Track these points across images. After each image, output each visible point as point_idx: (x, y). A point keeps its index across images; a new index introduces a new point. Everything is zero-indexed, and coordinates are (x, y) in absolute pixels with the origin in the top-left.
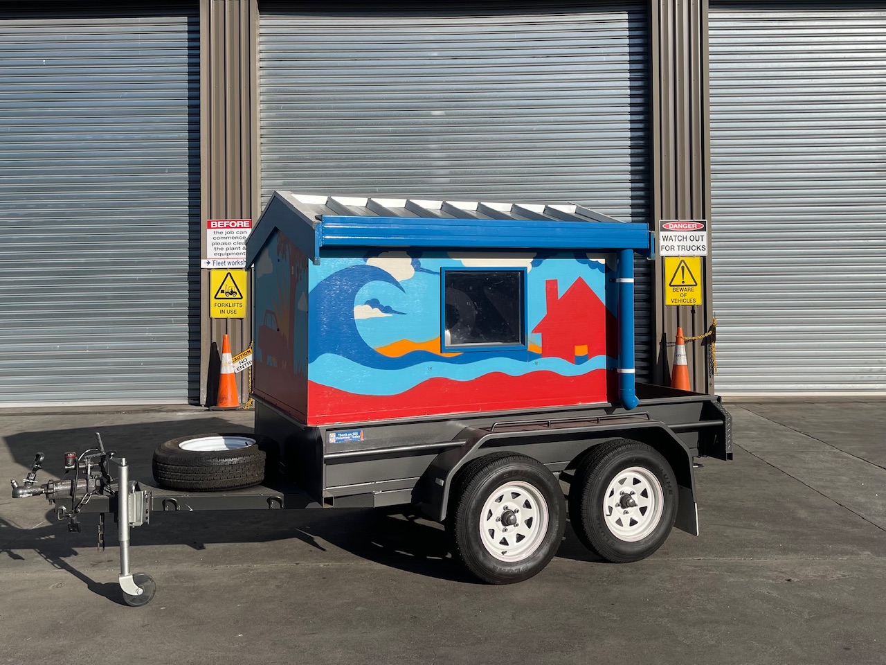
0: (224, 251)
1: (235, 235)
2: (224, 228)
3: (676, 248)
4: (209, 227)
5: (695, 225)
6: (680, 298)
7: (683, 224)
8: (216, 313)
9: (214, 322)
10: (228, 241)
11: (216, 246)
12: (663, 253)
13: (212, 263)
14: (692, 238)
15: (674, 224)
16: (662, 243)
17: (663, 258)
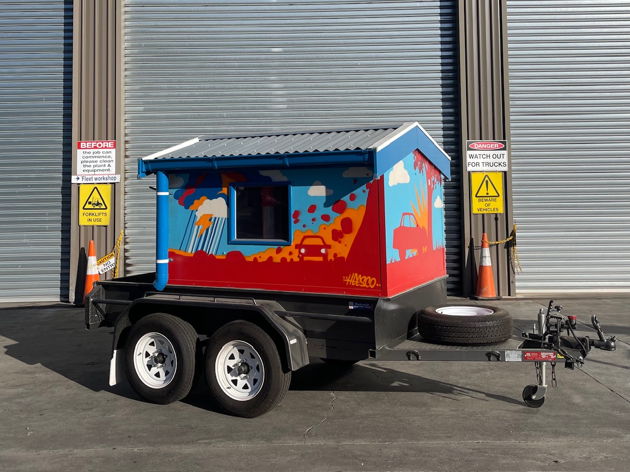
0: (91, 168)
1: (101, 155)
3: (481, 164)
4: (79, 147)
5: (496, 146)
6: (485, 208)
7: (487, 144)
8: (84, 221)
9: (82, 230)
10: (95, 159)
11: (85, 164)
12: (470, 168)
13: (81, 178)
15: (479, 144)
16: (469, 160)
17: (469, 173)
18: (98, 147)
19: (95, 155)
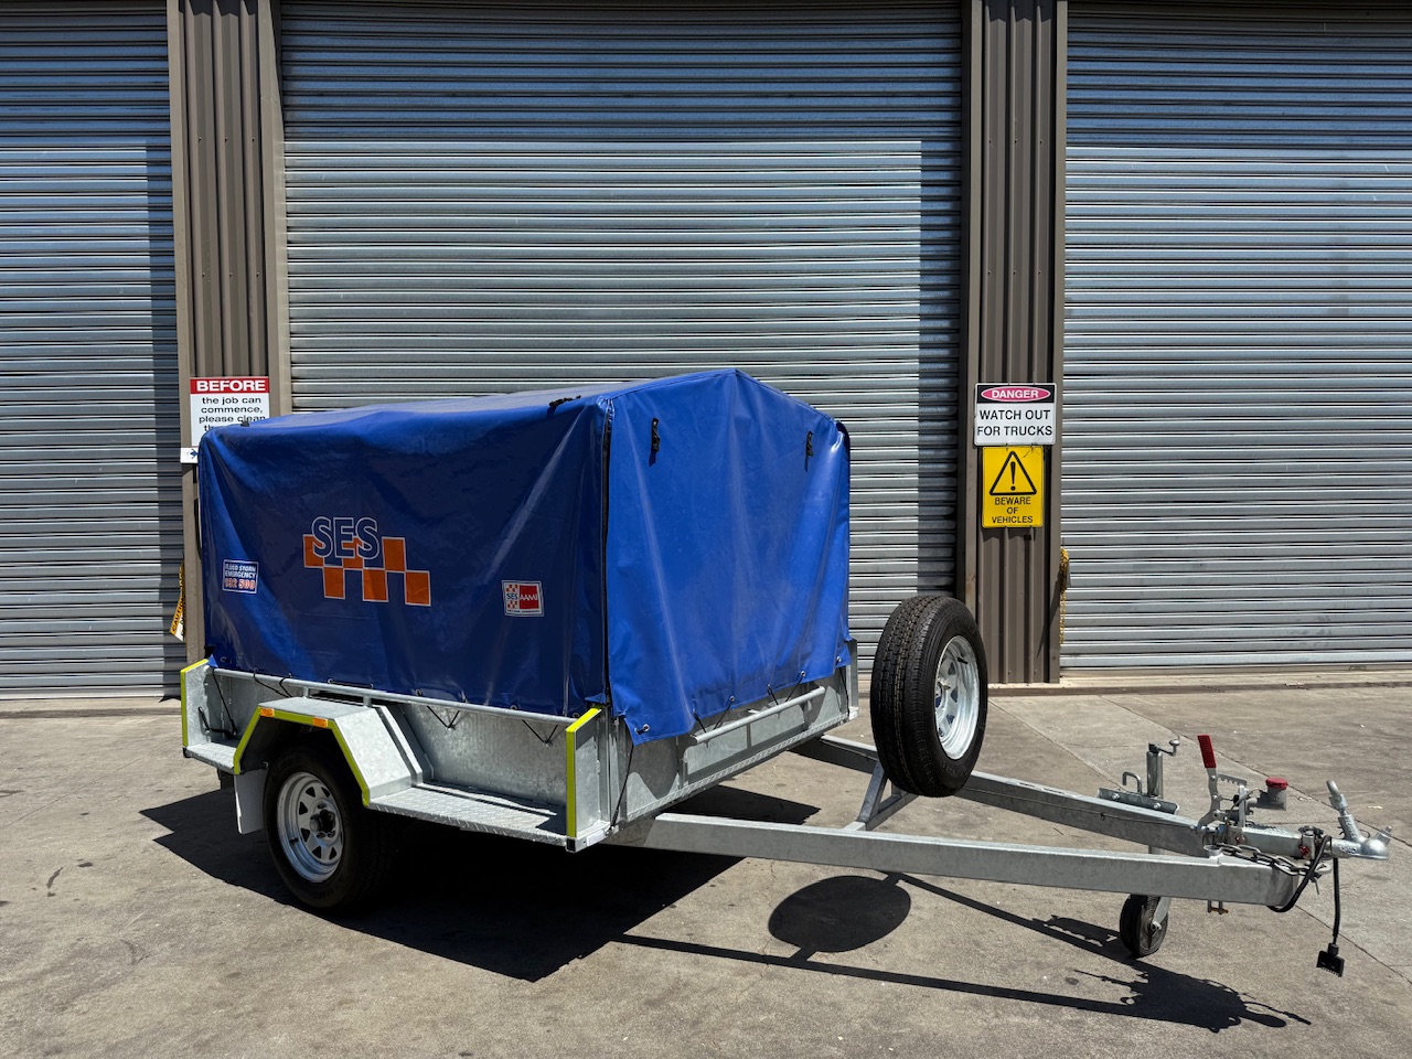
1: (240, 405)
2: (220, 392)
3: (1003, 431)
4: (194, 391)
5: (1035, 393)
6: (1006, 515)
7: (1015, 390)
11: (207, 424)
12: (980, 439)
14: (1030, 415)
15: (1000, 391)
16: (979, 422)
17: (980, 449)
18: (232, 388)
19: (226, 405)
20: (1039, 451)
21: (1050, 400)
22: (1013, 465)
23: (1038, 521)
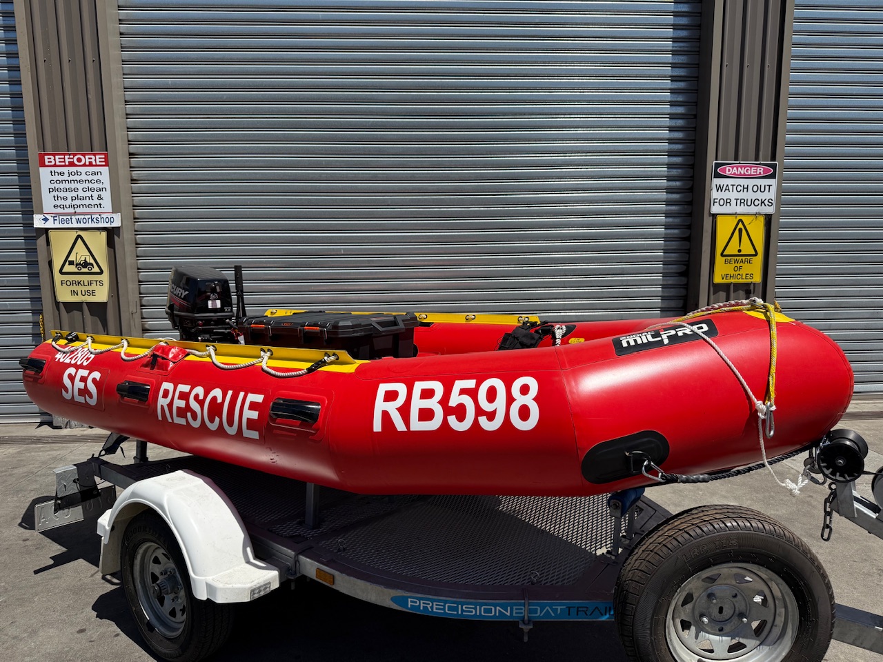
0: (68, 202)
1: (84, 177)
2: (65, 166)
3: (733, 202)
4: (43, 164)
5: (760, 170)
6: (732, 273)
7: (745, 167)
8: (64, 295)
9: (63, 309)
10: (73, 186)
11: (56, 193)
12: (715, 209)
13: (51, 220)
14: (755, 188)
15: (733, 168)
16: (715, 194)
17: (714, 216)
18: (76, 162)
19: (72, 178)
20: (762, 219)
21: (772, 176)
22: (740, 230)
23: (757, 278)
